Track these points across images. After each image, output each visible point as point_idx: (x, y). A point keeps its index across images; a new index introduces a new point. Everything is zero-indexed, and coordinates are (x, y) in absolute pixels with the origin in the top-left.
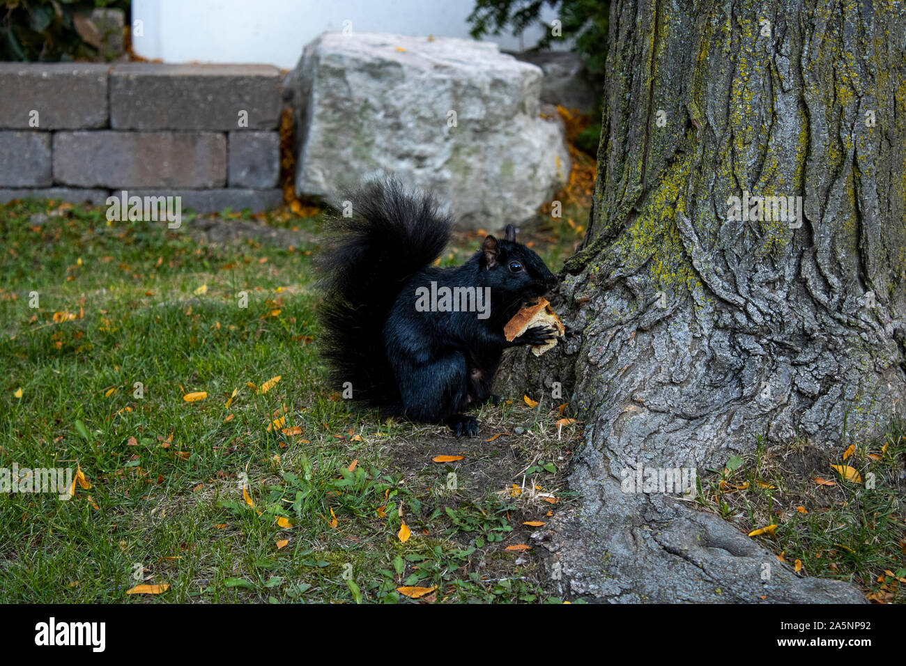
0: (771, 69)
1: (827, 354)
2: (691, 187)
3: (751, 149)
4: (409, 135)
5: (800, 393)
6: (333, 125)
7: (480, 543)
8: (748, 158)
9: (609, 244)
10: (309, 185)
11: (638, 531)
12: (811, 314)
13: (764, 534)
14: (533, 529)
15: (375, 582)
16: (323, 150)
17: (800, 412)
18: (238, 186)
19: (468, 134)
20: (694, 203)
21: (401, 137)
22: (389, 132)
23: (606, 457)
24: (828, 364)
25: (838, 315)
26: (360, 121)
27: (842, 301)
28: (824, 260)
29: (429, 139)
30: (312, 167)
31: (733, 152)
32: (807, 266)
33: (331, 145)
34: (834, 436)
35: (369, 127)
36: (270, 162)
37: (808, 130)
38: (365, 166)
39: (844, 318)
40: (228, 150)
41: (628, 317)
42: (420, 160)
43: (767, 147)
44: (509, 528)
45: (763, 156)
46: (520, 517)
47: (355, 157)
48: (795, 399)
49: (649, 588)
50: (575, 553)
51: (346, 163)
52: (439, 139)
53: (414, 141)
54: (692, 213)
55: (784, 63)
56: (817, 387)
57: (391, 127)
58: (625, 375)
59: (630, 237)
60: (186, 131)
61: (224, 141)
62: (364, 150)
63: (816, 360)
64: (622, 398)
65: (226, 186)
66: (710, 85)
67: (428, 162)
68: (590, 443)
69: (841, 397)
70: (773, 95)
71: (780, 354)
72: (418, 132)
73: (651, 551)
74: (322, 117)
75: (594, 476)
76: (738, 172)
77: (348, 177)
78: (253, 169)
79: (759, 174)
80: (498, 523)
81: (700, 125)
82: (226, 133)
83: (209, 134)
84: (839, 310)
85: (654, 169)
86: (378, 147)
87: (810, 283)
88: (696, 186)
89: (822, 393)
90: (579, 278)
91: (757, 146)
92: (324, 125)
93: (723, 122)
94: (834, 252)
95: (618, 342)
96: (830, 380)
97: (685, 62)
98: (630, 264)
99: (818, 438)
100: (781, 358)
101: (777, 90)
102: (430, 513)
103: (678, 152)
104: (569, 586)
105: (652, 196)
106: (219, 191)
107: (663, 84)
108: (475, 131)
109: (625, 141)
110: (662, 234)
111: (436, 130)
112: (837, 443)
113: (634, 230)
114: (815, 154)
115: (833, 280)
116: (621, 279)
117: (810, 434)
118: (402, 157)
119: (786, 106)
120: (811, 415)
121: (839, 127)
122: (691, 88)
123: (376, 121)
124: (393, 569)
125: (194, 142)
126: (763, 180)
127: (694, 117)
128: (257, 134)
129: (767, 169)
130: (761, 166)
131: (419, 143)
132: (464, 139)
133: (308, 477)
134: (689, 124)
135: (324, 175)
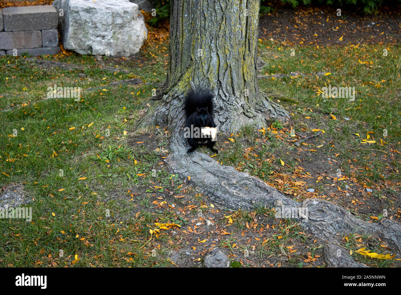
0: (210, 47)
1: (226, 112)
2: (193, 74)
3: (206, 65)
4: (100, 30)
5: (220, 122)
6: (76, 28)
7: (153, 163)
8: (206, 67)
9: (174, 87)
10: (69, 46)
11: (187, 158)
12: (222, 102)
13: (214, 157)
14: (164, 159)
15: (132, 173)
16: (73, 36)
17: (221, 126)
18: (46, 47)
19: (117, 28)
20: (194, 78)
21: (97, 30)
22: (93, 29)
23: (178, 141)
24: (226, 115)
25: (228, 102)
26: (84, 26)
27: (229, 99)
28: (224, 90)
29: (106, 30)
30: (70, 41)
31: (202, 66)
32: (221, 91)
33: (76, 34)
34: (228, 131)
35: (87, 28)
36: (55, 39)
37: (219, 60)
38: (86, 40)
39: (230, 103)
40: (42, 36)
41: (180, 106)
42: (103, 37)
43: (210, 65)
44: (158, 159)
45: (209, 67)
46: (161, 157)
47: (83, 37)
48: (219, 123)
49: (191, 171)
50: (174, 164)
51: (81, 39)
52: (109, 30)
53: (101, 31)
54: (193, 80)
55: (213, 45)
56: (224, 120)
57: (94, 28)
58: (180, 120)
59: (179, 86)
60: (28, 31)
61: (41, 33)
62: (86, 35)
63: (224, 114)
64: (180, 126)
65: (42, 47)
66: (196, 50)
67: (106, 37)
68: (174, 137)
69: (230, 122)
70: (211, 53)
71: (215, 113)
72: (102, 29)
73: (191, 163)
74: (72, 26)
75: (176, 146)
76: (203, 71)
77: (81, 43)
78: (50, 41)
79: (208, 71)
80: (156, 158)
81: (194, 60)
82: (41, 31)
83: (36, 31)
84: (228, 101)
85: (183, 69)
86: (90, 34)
87: (221, 95)
88: (194, 74)
89: (225, 122)
90: (167, 96)
91: (208, 64)
92: (73, 28)
93: (199, 59)
94: (226, 87)
95: (178, 112)
96: (227, 118)
97: (190, 45)
98: (179, 92)
99: (225, 132)
100: (216, 114)
101: (211, 51)
102: (140, 157)
103: (189, 66)
104: (174, 171)
105: (183, 76)
106: (40, 49)
107: (185, 49)
108: (120, 27)
109: (176, 62)
110: (186, 85)
111: (108, 28)
112: (229, 133)
113: (180, 84)
114: (221, 66)
115: (227, 94)
116: (177, 96)
117: (223, 131)
118: (98, 36)
119: (214, 55)
120: (223, 127)
121: (226, 59)
122: (191, 51)
123: (89, 26)
124: (135, 170)
125: (31, 34)
126: (209, 72)
127: (193, 58)
128: (51, 30)
129: (210, 70)
130: (209, 69)
131: (103, 32)
132: (117, 30)
133: (110, 150)
134: (191, 59)
135: (74, 43)
